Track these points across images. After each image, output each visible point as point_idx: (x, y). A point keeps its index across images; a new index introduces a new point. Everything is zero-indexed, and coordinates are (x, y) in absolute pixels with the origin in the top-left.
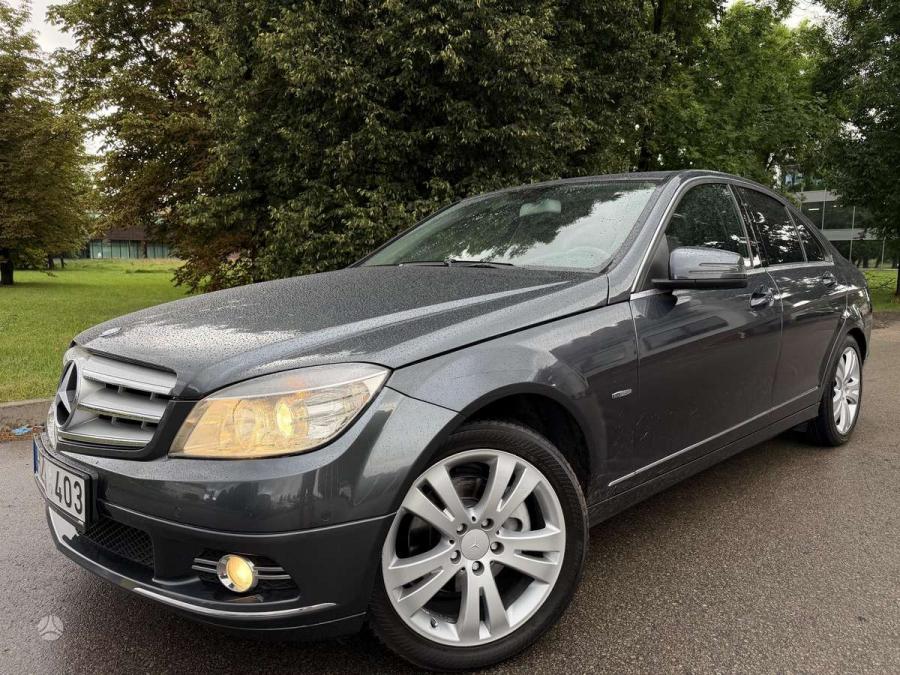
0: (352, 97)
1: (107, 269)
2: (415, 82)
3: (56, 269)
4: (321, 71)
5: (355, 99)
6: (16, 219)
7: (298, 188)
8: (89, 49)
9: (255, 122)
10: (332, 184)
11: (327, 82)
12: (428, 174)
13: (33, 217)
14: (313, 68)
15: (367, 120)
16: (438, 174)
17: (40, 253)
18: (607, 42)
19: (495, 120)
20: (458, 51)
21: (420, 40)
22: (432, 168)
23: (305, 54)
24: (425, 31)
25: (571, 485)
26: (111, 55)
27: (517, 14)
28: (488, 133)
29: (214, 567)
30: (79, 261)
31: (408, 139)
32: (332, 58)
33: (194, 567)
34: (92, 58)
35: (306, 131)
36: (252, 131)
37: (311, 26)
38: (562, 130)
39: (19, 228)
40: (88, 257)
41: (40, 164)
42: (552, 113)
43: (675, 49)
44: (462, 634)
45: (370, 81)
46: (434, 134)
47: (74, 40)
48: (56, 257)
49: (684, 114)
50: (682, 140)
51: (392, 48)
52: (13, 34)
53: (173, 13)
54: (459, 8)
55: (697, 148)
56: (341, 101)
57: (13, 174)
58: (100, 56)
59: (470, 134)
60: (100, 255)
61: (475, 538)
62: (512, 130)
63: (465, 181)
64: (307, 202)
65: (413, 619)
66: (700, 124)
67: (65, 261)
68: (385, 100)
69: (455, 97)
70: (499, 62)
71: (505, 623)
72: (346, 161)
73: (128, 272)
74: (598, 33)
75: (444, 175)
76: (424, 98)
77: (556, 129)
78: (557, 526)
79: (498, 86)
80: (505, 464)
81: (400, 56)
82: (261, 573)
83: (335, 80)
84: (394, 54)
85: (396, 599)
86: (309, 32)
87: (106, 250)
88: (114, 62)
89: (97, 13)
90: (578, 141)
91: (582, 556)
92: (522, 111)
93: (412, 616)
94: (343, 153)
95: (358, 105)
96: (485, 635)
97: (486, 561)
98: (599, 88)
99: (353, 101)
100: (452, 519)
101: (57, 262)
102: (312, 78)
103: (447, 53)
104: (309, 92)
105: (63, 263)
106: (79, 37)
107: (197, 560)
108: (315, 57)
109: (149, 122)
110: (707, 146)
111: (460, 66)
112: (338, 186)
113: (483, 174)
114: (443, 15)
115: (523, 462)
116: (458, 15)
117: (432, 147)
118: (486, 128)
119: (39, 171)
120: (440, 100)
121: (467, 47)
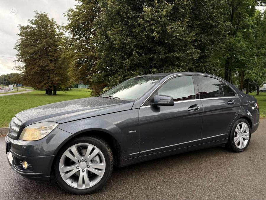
0: (130, 47)
1: (82, 91)
2: (147, 42)
3: (69, 91)
4: (122, 41)
5: (131, 47)
6: (57, 78)
7: (117, 71)
8: (72, 36)
9: (107, 54)
10: (125, 70)
11: (124, 43)
12: (151, 67)
13: (61, 78)
14: (120, 40)
15: (133, 53)
16: (154, 67)
17: (63, 87)
18: (209, 26)
19: (170, 52)
20: (158, 33)
21: (148, 31)
22: (152, 65)
23: (118, 36)
24: (149, 28)
25: (108, 153)
26: (77, 37)
27: (178, 21)
28: (167, 55)
29: (22, 163)
30: (75, 89)
31: (145, 58)
32: (125, 37)
33: (20, 163)
34: (72, 38)
35: (120, 56)
36: (106, 56)
37: (120, 29)
38: (190, 53)
39: (58, 80)
40: (77, 87)
41: (63, 64)
42: (188, 48)
43: (232, 26)
44: (78, 186)
45: (135, 42)
46: (152, 56)
47: (68, 34)
48: (69, 87)
49: (239, 45)
50: (238, 53)
51: (141, 33)
52: (59, 32)
53: (90, 26)
54: (159, 21)
55: (243, 56)
56: (127, 48)
57: (57, 67)
58: (74, 38)
59: (162, 56)
60: (80, 87)
61: (83, 164)
62: (174, 54)
63: (162, 69)
64: (119, 75)
65: (66, 180)
66: (244, 49)
67: (72, 89)
68: (139, 47)
69: (159, 46)
70: (170, 35)
71: (89, 185)
72: (128, 64)
73: (86, 92)
74: (206, 24)
75: (155, 67)
76: (149, 46)
77: (188, 53)
78: (104, 163)
79: (170, 42)
80: (90, 147)
81: (142, 35)
82: (28, 165)
83: (126, 43)
84: (141, 35)
85: (62, 175)
86: (120, 30)
87: (82, 86)
88: (77, 39)
89: (74, 27)
90: (195, 56)
91: (109, 171)
92: (178, 49)
93: (66, 179)
94: (128, 62)
95: (132, 49)
96: (84, 187)
97: (85, 169)
98: (206, 40)
99: (130, 48)
100: (76, 159)
101: (69, 89)
102: (120, 43)
103: (155, 34)
104: (119, 46)
105: (71, 89)
106: (69, 33)
107: (20, 161)
108: (120, 37)
109: (83, 54)
110: (247, 55)
111: (159, 37)
112: (127, 71)
113: (167, 66)
114: (154, 23)
115: (95, 147)
116: (159, 23)
117: (152, 59)
118: (168, 54)
119: (63, 66)
120: (154, 46)
121: (161, 32)
